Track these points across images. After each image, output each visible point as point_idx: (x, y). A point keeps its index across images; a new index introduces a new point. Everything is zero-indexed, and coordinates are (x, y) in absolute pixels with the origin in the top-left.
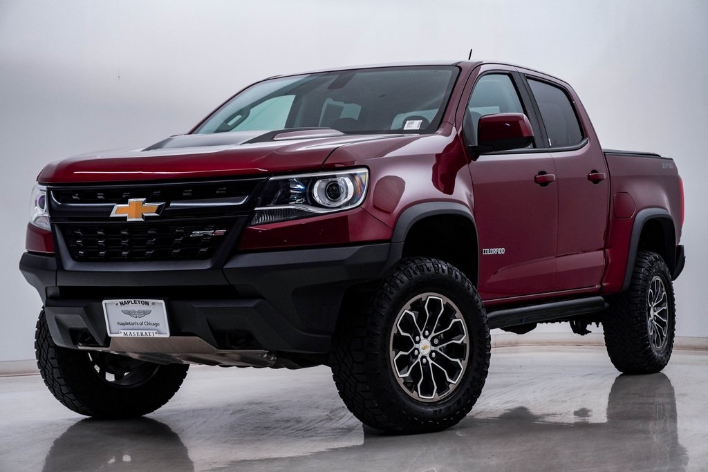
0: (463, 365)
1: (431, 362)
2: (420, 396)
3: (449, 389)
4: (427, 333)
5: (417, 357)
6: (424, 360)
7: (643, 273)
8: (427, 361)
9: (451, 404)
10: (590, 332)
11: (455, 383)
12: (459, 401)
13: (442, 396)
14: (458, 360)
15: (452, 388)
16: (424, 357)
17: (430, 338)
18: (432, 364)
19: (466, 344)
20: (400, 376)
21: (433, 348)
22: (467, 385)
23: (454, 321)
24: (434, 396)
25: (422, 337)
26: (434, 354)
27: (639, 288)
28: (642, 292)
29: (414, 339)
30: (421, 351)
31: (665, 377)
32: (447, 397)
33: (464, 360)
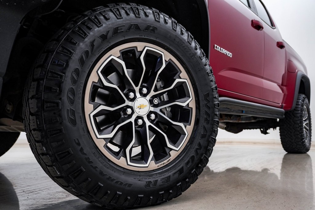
0: (188, 130)
1: (148, 123)
2: (129, 163)
3: (170, 156)
4: (145, 91)
5: (130, 116)
6: (140, 122)
7: (301, 102)
8: (144, 123)
9: (170, 174)
10: (269, 133)
11: (177, 149)
12: (181, 171)
13: (161, 164)
14: (181, 125)
15: (173, 155)
16: (139, 117)
17: (148, 97)
18: (150, 126)
19: (192, 108)
20: (99, 136)
21: (152, 109)
22: (192, 153)
23: (177, 80)
24: (151, 164)
25: (138, 95)
26: (153, 116)
27: (299, 109)
28: (301, 111)
29: (127, 96)
30: (136, 110)
31: (309, 156)
32: (167, 166)
33: (190, 125)
